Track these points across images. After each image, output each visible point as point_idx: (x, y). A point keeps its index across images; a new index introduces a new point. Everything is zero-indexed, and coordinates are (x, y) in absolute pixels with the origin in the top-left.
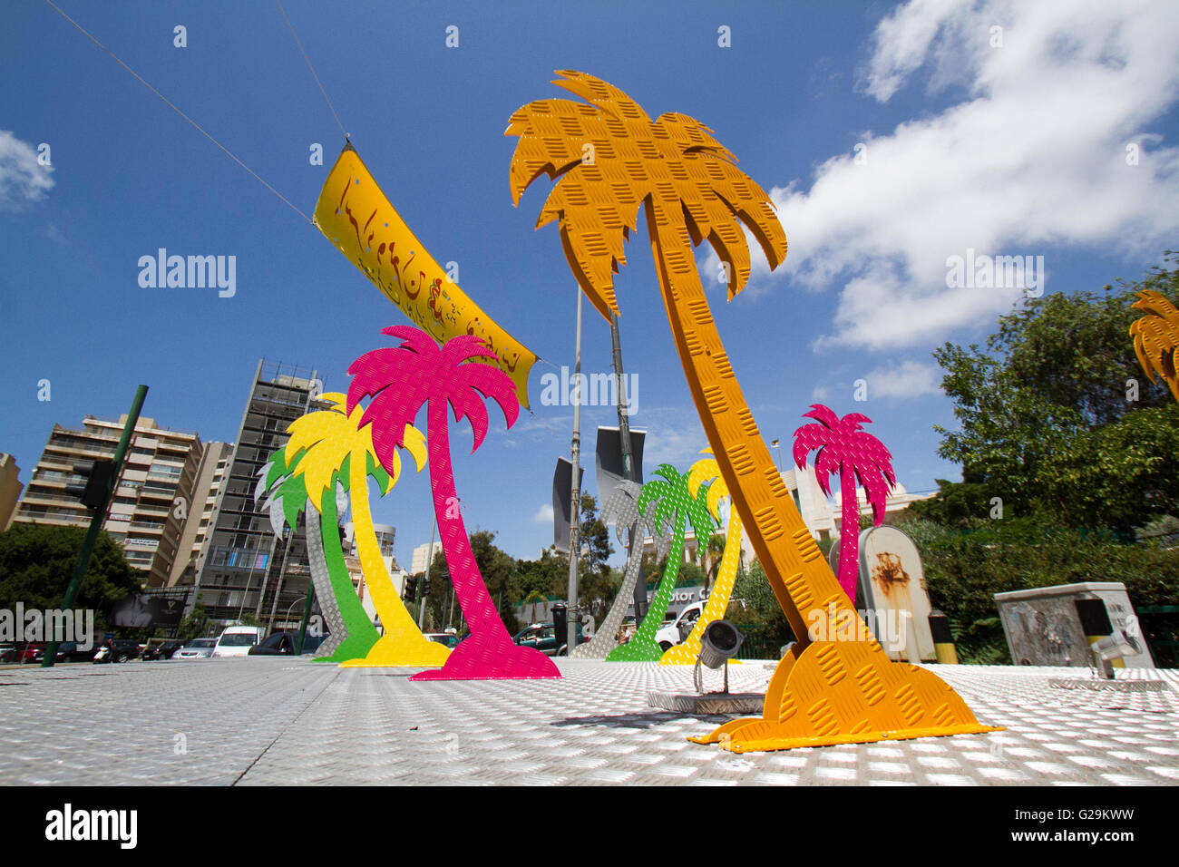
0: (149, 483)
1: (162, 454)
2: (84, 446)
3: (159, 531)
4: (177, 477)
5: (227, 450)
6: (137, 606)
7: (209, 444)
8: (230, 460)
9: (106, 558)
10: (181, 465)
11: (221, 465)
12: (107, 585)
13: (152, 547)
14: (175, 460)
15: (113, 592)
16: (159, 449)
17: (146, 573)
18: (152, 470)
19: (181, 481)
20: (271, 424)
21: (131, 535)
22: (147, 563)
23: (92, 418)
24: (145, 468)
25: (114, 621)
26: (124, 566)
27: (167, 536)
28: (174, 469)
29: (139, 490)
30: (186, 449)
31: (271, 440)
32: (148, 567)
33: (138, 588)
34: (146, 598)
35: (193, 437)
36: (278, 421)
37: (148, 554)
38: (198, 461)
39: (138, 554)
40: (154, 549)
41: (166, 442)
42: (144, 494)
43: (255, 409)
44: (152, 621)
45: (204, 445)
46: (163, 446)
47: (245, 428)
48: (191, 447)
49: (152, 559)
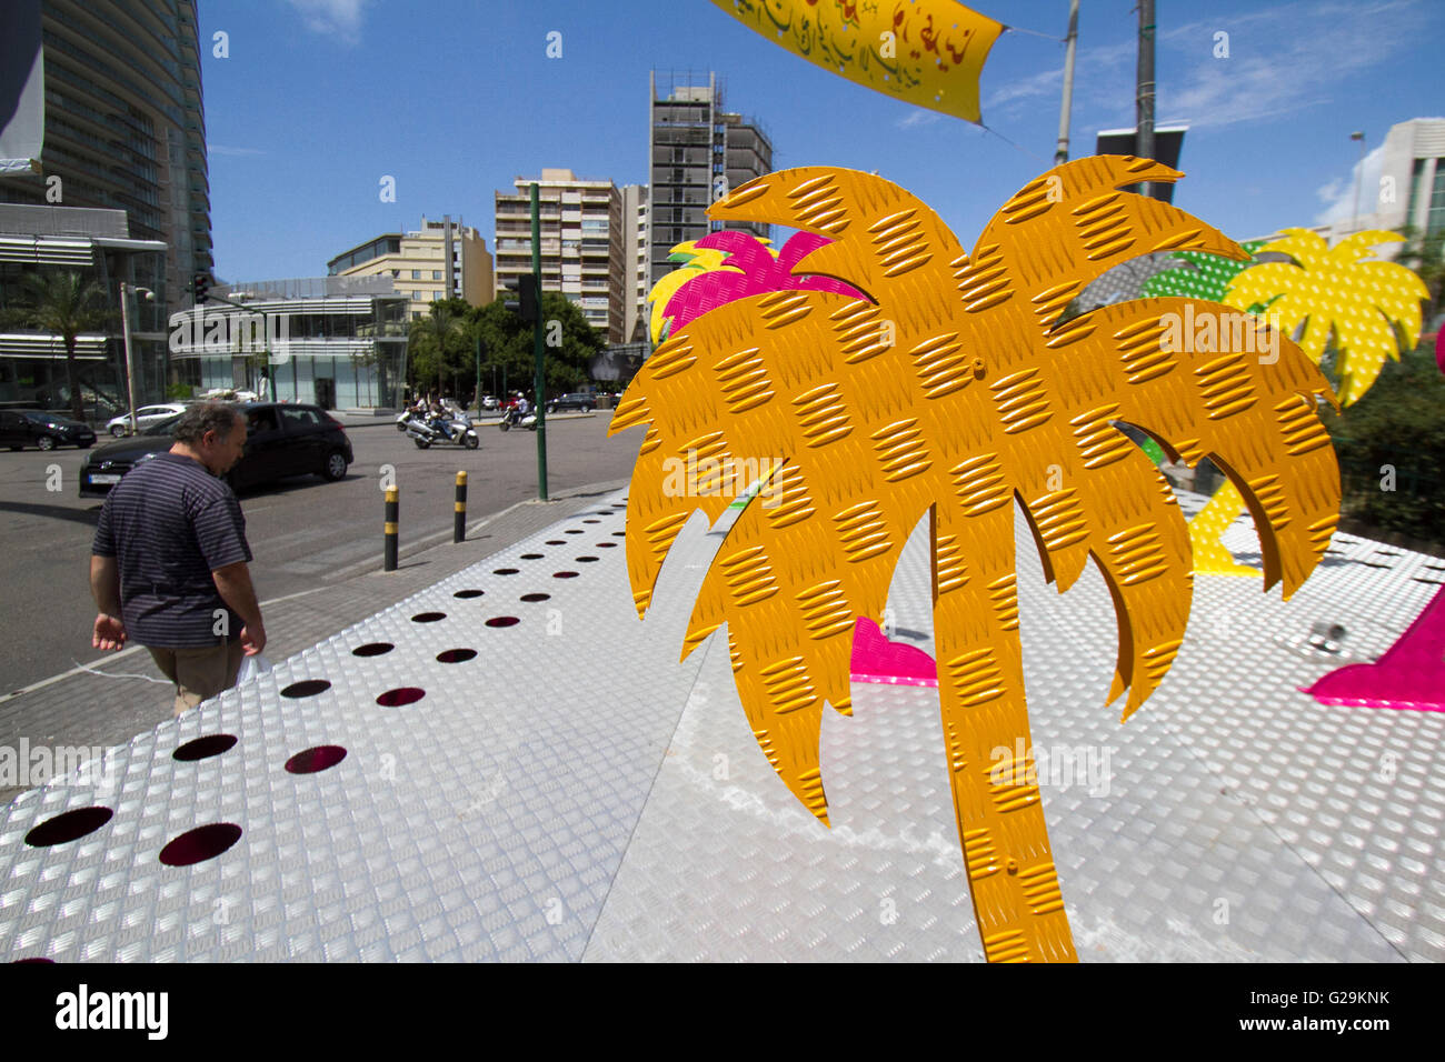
0: (586, 241)
1: (588, 208)
2: (523, 210)
3: (605, 289)
4: (605, 231)
5: (643, 193)
6: (606, 363)
7: (625, 190)
8: (647, 205)
9: (570, 320)
10: (606, 218)
11: (642, 212)
12: (578, 345)
13: (603, 304)
14: (600, 213)
15: (586, 351)
16: (583, 203)
17: (606, 330)
18: (584, 227)
19: (611, 234)
20: (679, 154)
21: (585, 295)
22: (603, 320)
23: (520, 179)
24: (576, 225)
25: (592, 376)
26: (587, 327)
27: (613, 293)
28: (602, 223)
29: (579, 249)
30: (606, 199)
31: (682, 176)
32: (605, 324)
33: (602, 346)
34: (611, 355)
35: (608, 185)
36: (685, 150)
37: (602, 312)
38: (620, 210)
39: (596, 312)
40: (606, 307)
41: (587, 195)
42: (584, 253)
43: (659, 140)
44: (621, 375)
45: (621, 191)
46: (587, 199)
47: (655, 165)
48: (610, 196)
49: (607, 317)
